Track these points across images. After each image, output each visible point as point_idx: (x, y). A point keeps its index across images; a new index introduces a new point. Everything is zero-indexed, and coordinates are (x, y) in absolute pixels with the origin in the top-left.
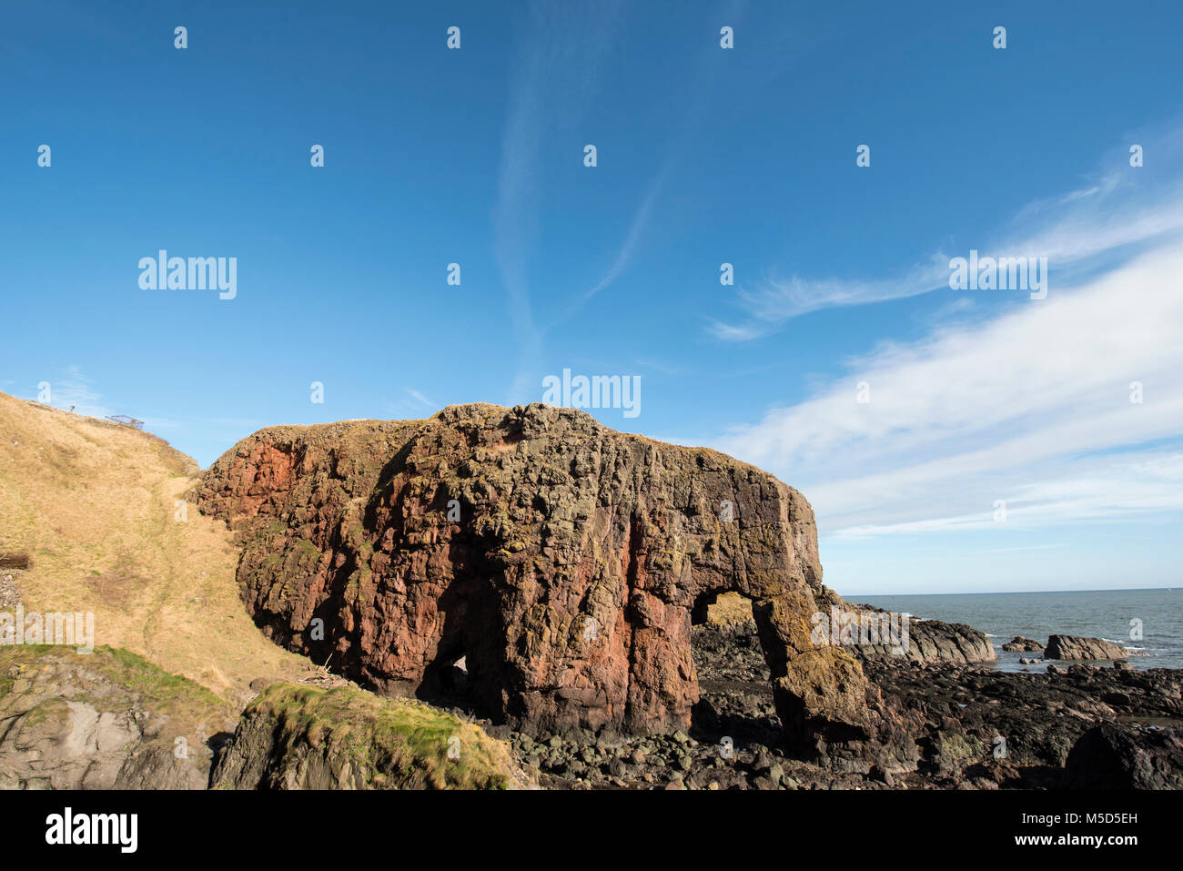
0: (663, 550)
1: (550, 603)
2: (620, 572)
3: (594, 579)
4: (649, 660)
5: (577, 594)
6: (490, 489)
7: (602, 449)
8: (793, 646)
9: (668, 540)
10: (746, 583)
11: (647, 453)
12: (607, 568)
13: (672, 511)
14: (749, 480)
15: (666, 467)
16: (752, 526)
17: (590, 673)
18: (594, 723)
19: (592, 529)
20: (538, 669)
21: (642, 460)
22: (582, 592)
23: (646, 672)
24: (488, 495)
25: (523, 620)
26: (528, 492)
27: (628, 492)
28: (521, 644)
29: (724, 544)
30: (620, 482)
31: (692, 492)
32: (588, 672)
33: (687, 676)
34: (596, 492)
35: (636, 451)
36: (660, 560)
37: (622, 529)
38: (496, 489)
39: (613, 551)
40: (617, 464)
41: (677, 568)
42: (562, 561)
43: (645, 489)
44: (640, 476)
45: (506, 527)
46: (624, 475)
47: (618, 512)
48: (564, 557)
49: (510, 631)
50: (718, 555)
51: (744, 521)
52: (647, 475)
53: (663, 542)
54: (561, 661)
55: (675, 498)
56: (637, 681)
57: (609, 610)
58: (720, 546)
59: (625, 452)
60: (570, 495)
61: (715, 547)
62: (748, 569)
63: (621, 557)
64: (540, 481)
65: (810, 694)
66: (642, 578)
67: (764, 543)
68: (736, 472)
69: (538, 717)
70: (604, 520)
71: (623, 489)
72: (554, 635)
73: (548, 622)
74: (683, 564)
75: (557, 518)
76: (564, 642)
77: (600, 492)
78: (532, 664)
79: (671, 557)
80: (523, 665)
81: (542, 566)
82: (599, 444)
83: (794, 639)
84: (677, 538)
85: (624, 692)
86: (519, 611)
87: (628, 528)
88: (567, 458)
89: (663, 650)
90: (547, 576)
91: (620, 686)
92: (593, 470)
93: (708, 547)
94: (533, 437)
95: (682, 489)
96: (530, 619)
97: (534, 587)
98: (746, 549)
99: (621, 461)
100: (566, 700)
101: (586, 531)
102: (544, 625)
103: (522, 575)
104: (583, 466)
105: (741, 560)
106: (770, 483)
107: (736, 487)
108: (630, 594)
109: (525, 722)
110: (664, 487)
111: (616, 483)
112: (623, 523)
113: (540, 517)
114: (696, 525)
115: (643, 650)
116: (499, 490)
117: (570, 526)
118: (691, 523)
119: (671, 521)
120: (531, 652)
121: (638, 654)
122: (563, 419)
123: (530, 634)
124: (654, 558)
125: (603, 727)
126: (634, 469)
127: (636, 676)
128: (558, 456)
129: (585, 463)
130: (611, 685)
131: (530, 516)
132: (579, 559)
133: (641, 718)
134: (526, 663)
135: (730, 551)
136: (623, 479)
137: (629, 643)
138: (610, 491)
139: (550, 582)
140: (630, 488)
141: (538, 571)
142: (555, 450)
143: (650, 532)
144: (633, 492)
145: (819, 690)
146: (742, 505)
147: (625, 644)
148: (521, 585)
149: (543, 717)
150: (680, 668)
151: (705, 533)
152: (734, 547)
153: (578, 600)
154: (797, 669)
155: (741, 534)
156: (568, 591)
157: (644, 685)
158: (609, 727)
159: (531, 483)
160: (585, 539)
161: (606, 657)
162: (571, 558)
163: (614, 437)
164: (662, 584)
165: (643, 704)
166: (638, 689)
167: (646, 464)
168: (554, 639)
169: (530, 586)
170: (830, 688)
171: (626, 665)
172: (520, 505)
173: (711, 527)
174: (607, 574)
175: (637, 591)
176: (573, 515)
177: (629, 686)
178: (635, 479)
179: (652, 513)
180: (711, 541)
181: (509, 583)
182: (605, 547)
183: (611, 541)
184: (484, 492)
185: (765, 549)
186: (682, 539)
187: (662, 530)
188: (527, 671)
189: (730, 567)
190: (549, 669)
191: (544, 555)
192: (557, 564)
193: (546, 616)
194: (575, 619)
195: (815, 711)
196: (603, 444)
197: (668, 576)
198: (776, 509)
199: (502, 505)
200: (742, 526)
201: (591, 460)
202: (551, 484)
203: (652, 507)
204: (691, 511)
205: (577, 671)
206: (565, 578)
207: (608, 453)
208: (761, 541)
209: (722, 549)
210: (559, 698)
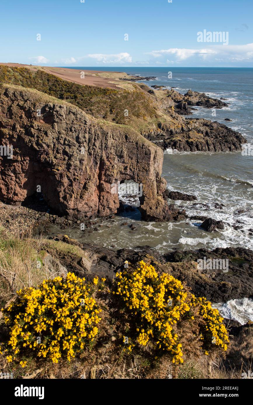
0: (111, 170)
1: (73, 187)
2: (96, 176)
3: (88, 179)
4: (105, 199)
5: (82, 184)
6: (44, 145)
7: (89, 132)
8: (147, 197)
9: (112, 167)
10: (136, 179)
11: (106, 135)
12: (92, 176)
13: (114, 156)
14: (142, 148)
15: (113, 139)
16: (141, 162)
17: (87, 204)
18: (89, 216)
19: (86, 163)
20: (71, 204)
21: (104, 138)
22: (83, 183)
23: (104, 202)
24: (44, 147)
25: (64, 191)
26: (60, 148)
27: (99, 150)
28: (65, 198)
29: (131, 167)
30: (96, 147)
31: (122, 150)
32: (86, 204)
33: (116, 202)
34: (87, 150)
35: (103, 134)
36: (109, 173)
37: (97, 163)
38: (47, 145)
39: (94, 170)
40: (95, 140)
41: (115, 176)
42: (76, 174)
43: (105, 149)
44: (104, 145)
45: (54, 161)
46: (98, 144)
47: (95, 158)
48: (77, 173)
49: (61, 194)
50: (128, 170)
51: (139, 160)
52: (106, 144)
53: (111, 167)
54: (78, 202)
55: (116, 152)
56: (101, 204)
57: (93, 188)
58: (130, 168)
59: (98, 134)
60: (78, 151)
61: (128, 169)
62: (138, 175)
63: (96, 172)
64: (64, 144)
65: (148, 209)
66: (103, 178)
67: (144, 168)
68: (139, 144)
69: (72, 215)
70: (90, 160)
71: (97, 149)
72: (76, 196)
73: (73, 193)
74: (117, 174)
75: (73, 160)
76: (79, 197)
77: (88, 150)
78: (69, 203)
79: (113, 172)
80: (66, 203)
81: (69, 175)
82: (88, 129)
83: (147, 196)
84: (115, 166)
85: (98, 207)
86: (63, 188)
87: (99, 163)
88: (75, 135)
89: (109, 197)
90: (71, 178)
91: (96, 206)
92: (85, 141)
93: (126, 168)
94: (59, 122)
95: (119, 148)
96: (67, 191)
97: (67, 181)
98: (138, 169)
99: (97, 138)
100: (80, 211)
101: (84, 164)
102: (72, 193)
103: (62, 178)
104: (82, 139)
105: (136, 172)
106: (149, 150)
107: (137, 149)
108: (99, 183)
109: (68, 216)
110: (112, 148)
111: (94, 147)
112: (97, 161)
113: (67, 158)
114: (122, 161)
115: (103, 197)
116: (48, 146)
117: (78, 163)
118: (121, 160)
119: (114, 160)
120: (68, 200)
121: (102, 198)
122: (71, 114)
123: (68, 195)
124: (108, 172)
125: (91, 216)
126: (102, 141)
127: (101, 203)
128: (71, 133)
129: (83, 138)
130: (93, 206)
131: (63, 157)
132: (82, 174)
133: (102, 213)
134: (67, 203)
135: (133, 170)
136: (97, 146)
137: (99, 195)
138: (92, 149)
139: (73, 180)
140: (100, 149)
141: (68, 177)
142: (69, 130)
143: (106, 164)
144: (101, 151)
145: (151, 208)
146: (139, 155)
147: (97, 195)
148: (62, 181)
149: (74, 215)
150: (114, 201)
151: (125, 163)
152: (134, 168)
153: (82, 186)
154: (147, 203)
155: (137, 165)
156: (79, 183)
157: (103, 206)
158: (93, 216)
159: (61, 144)
160: (84, 167)
161: (92, 199)
162: (79, 173)
163: (94, 126)
164: (110, 180)
165: (103, 210)
166: (101, 206)
167: (106, 139)
168: (76, 197)
169: (65, 181)
170: (154, 208)
171: (98, 200)
172: (58, 153)
173: (127, 162)
174: (92, 178)
175: (102, 182)
176: (79, 159)
177: (99, 206)
178: (101, 146)
179: (107, 158)
180: (127, 167)
181: (58, 179)
182: (91, 168)
183: (93, 167)
184: (42, 146)
185: (144, 170)
186: (117, 166)
187: (111, 163)
188: (68, 205)
189: (132, 174)
190: (74, 204)
191: (70, 172)
192: (74, 175)
193: (72, 191)
194: (82, 191)
195: (148, 214)
196: (89, 130)
197: (112, 178)
198: (149, 158)
199: (51, 152)
200: (138, 162)
201: (84, 137)
202: (70, 146)
203: (108, 155)
204: (121, 157)
205: (83, 204)
206: (78, 180)
207: (91, 134)
208: (143, 168)
209: (130, 169)
210: (78, 211)
